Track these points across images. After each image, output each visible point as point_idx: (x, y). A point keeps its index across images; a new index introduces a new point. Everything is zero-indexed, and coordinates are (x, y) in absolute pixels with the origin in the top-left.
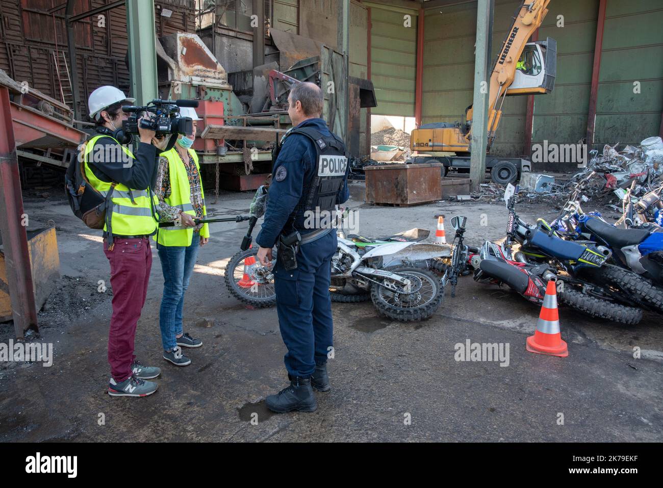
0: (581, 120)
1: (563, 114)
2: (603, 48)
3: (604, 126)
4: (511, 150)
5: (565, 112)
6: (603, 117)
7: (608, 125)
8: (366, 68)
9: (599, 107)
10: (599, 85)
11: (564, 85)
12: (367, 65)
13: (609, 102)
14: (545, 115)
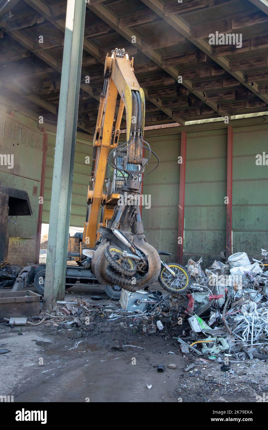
0: (222, 235)
1: (207, 230)
2: (233, 179)
3: (239, 241)
4: (167, 259)
5: (209, 228)
6: (238, 233)
7: (242, 240)
8: (40, 183)
9: (234, 226)
10: (233, 207)
11: (206, 206)
12: (40, 180)
13: (241, 221)
14: (194, 230)
